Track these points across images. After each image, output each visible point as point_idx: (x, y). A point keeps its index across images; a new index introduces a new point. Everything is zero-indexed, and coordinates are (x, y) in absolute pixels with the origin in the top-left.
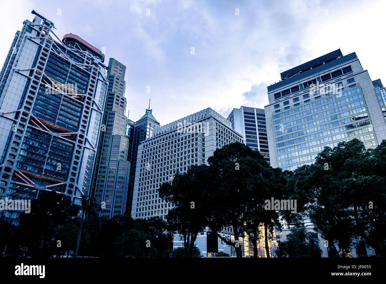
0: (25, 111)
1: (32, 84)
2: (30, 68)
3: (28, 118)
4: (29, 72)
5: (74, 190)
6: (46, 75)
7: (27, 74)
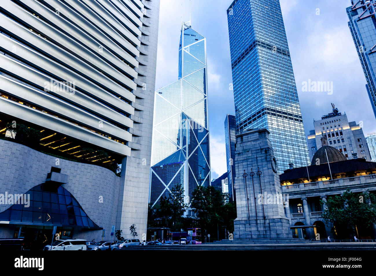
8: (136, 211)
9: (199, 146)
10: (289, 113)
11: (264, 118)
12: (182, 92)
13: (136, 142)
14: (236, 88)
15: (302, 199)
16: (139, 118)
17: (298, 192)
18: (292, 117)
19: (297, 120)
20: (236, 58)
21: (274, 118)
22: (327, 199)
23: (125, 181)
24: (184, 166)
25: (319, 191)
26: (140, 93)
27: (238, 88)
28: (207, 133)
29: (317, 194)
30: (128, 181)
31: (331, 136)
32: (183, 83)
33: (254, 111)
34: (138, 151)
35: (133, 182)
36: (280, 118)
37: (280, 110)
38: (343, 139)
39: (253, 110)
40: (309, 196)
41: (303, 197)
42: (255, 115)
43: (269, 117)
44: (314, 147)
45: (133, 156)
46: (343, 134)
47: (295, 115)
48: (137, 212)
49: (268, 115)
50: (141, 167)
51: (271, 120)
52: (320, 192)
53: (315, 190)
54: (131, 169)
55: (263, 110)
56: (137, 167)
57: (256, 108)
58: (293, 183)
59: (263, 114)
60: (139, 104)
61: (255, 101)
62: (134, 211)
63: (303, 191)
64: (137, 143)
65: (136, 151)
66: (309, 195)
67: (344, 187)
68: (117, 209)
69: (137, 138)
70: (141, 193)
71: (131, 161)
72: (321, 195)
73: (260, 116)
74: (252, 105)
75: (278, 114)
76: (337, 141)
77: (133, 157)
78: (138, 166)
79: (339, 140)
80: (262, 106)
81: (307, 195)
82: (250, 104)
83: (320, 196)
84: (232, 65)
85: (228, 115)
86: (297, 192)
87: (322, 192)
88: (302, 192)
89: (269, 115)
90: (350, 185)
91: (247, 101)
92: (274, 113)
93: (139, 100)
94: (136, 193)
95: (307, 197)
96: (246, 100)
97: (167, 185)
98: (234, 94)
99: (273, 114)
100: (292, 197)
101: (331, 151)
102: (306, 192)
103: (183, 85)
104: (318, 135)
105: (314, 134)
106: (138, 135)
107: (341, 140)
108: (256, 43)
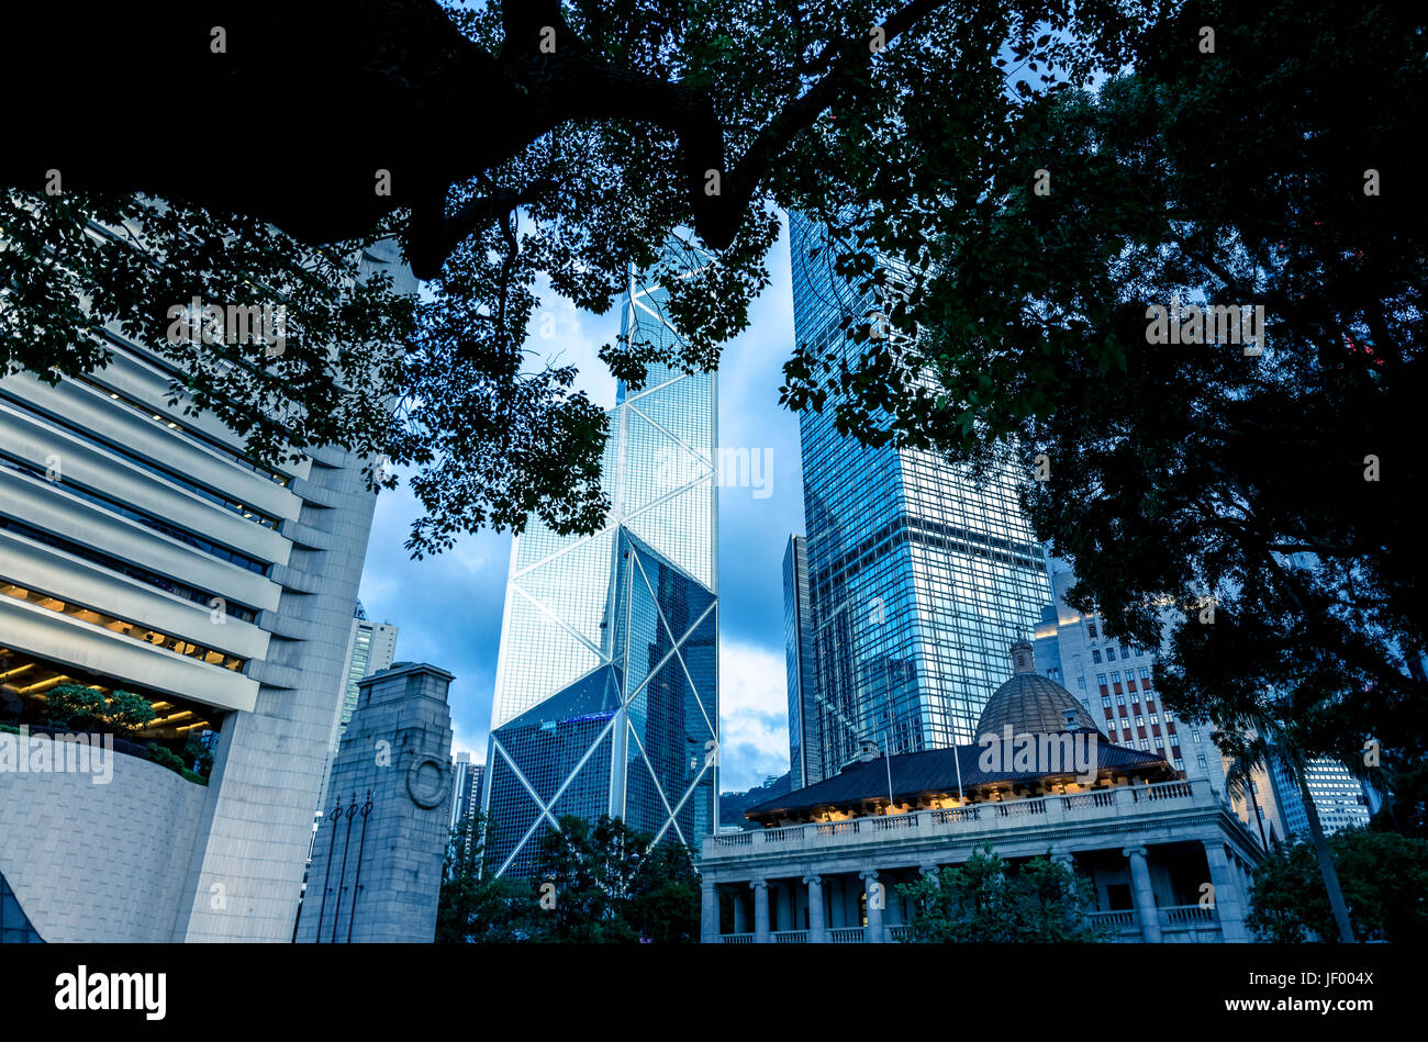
8: (251, 910)
9: (676, 653)
10: (995, 536)
11: (899, 555)
12: (622, 452)
13: (285, 660)
14: (809, 443)
15: (861, 877)
16: (308, 577)
17: (851, 850)
18: (1004, 551)
19: (1027, 564)
20: (811, 337)
21: (936, 555)
22: (940, 875)
23: (220, 799)
24: (612, 728)
25: (915, 846)
26: (323, 490)
27: (816, 442)
28: (711, 602)
29: (909, 857)
30: (231, 802)
32: (628, 421)
33: (868, 529)
34: (286, 692)
35: (251, 803)
36: (961, 555)
37: (959, 527)
39: (865, 524)
40: (884, 867)
41: (865, 868)
42: (869, 543)
43: (918, 552)
44: (1056, 670)
45: (269, 709)
47: (1018, 544)
48: (253, 914)
49: (915, 544)
50: (291, 752)
51: (927, 562)
52: (918, 850)
53: (902, 845)
54: (250, 756)
55: (896, 525)
56: (275, 750)
57: (873, 518)
58: (851, 813)
59: (898, 540)
60: (313, 527)
61: (871, 490)
62: (244, 911)
63: (866, 845)
64: (287, 665)
65: (282, 693)
66: (885, 862)
67: (994, 835)
68: (177, 901)
69: (290, 647)
70: (277, 845)
71: (253, 727)
72: (921, 863)
73: (887, 547)
74: (861, 505)
75: (953, 539)
76: (1118, 653)
77: (268, 715)
78: (278, 746)
80: (894, 511)
81: (878, 859)
82: (856, 502)
83: (919, 867)
85: (793, 537)
86: (845, 850)
87: (926, 851)
88: (862, 849)
89: (918, 545)
90: (1012, 830)
91: (844, 490)
92: (938, 535)
93: (316, 513)
94: (258, 844)
95: (877, 867)
96: (840, 486)
97: (546, 801)
98: (804, 465)
99: (931, 541)
100: (832, 868)
101: (1035, 696)
102: (874, 850)
103: (628, 429)
104: (1067, 626)
105: (1056, 620)
106: (294, 637)
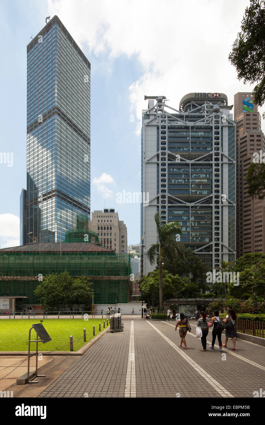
0: (162, 194)
1: (161, 167)
2: (156, 153)
3: (166, 199)
4: (156, 158)
5: (220, 247)
6: (170, 153)
7: (155, 160)
10: (80, 202)
19: (86, 211)
20: (32, 121)
21: (64, 203)
31: (103, 229)
33: (45, 191)
36: (70, 205)
37: (71, 197)
38: (111, 233)
39: (45, 189)
42: (46, 195)
43: (59, 201)
46: (112, 229)
51: (61, 204)
55: (54, 191)
57: (47, 188)
59: (54, 196)
73: (50, 197)
76: (106, 234)
79: (108, 233)
80: (53, 187)
84: (28, 128)
89: (59, 198)
92: (65, 197)
107: (109, 234)
108: (55, 110)
